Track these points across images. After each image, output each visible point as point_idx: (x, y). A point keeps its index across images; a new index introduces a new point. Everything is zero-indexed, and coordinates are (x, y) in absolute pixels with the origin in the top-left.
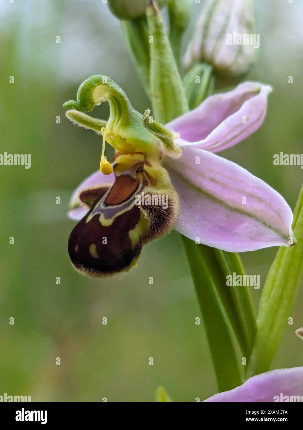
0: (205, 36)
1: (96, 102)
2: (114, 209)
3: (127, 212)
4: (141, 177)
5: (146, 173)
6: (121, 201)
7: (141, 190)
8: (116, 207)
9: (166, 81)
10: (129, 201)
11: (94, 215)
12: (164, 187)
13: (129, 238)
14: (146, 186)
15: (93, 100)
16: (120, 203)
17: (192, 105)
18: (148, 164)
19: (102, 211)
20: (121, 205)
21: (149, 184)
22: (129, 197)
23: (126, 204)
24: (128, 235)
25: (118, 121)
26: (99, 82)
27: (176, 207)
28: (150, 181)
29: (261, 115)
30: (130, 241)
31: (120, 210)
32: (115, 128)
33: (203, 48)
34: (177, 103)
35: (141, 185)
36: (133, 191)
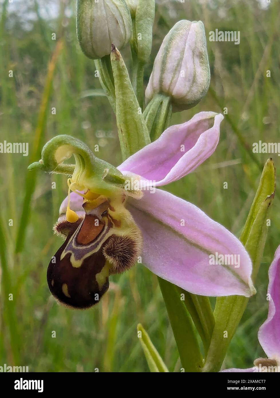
0: (163, 71)
1: (58, 163)
2: (83, 250)
3: (94, 254)
4: (106, 219)
5: (110, 216)
6: (89, 242)
7: (106, 232)
8: (84, 247)
9: (129, 117)
10: (96, 242)
11: (66, 253)
12: (127, 226)
13: (96, 281)
14: (111, 228)
15: (56, 161)
16: (89, 244)
17: (153, 136)
18: (112, 209)
19: (74, 250)
20: (89, 247)
21: (114, 226)
22: (96, 239)
23: (94, 246)
24: (94, 278)
25: (83, 172)
26: (60, 143)
27: (139, 246)
28: (114, 223)
29: (215, 144)
30: (97, 284)
31: (88, 251)
32: (80, 178)
33: (161, 81)
34: (139, 136)
35: (106, 227)
36: (100, 232)
